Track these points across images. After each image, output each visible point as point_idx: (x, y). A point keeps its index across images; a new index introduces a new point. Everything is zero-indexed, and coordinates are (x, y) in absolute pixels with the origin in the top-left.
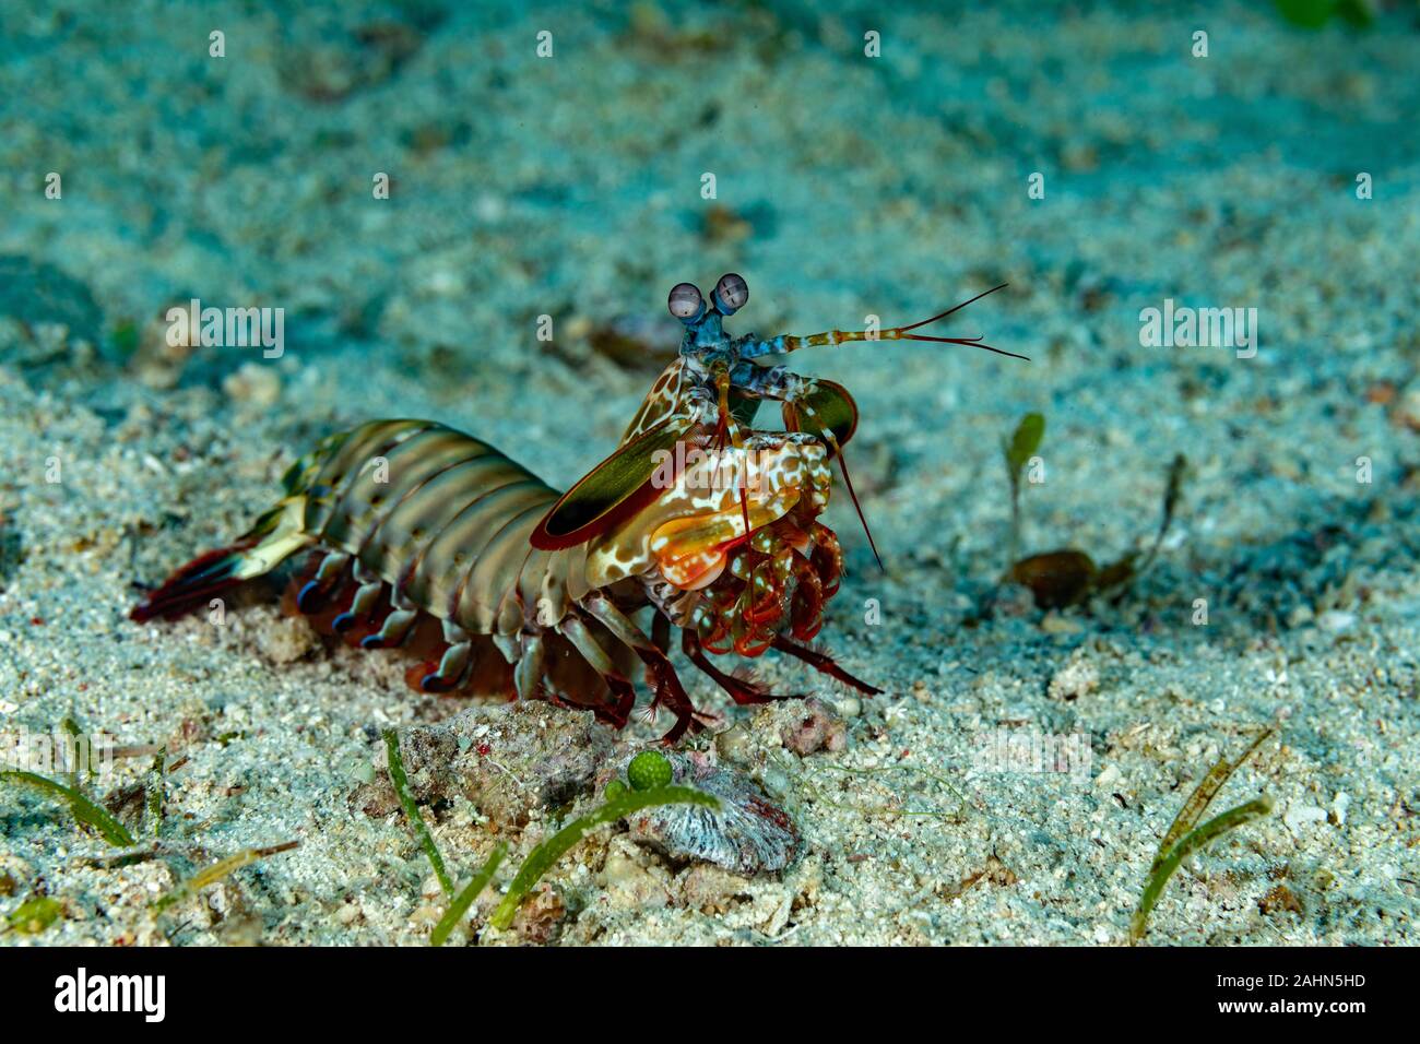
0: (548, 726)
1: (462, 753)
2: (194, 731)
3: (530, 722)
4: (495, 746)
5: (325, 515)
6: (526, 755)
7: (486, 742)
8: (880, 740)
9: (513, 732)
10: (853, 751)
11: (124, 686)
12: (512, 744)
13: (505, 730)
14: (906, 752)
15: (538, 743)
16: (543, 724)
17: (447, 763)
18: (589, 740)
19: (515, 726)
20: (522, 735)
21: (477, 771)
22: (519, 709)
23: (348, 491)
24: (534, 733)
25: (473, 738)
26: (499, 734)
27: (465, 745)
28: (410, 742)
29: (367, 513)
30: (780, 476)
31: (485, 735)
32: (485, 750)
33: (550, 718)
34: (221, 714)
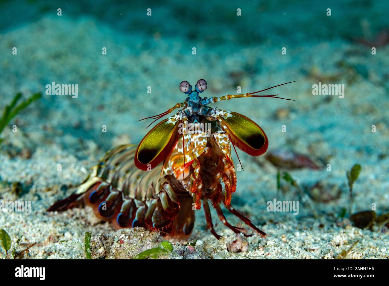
0: (144, 236)
1: (115, 243)
2: (52, 239)
3: (138, 234)
4: (125, 241)
5: (102, 171)
6: (135, 244)
7: (123, 240)
8: (260, 250)
9: (132, 237)
10: (250, 252)
11: (38, 227)
12: (131, 241)
13: (129, 236)
14: (268, 254)
15: (139, 241)
16: (142, 235)
17: (110, 246)
18: (157, 241)
19: (133, 235)
20: (135, 238)
21: (119, 249)
22: (135, 230)
23: (109, 163)
24: (139, 237)
25: (119, 238)
26: (127, 237)
27: (116, 240)
28: (98, 238)
29: (114, 169)
30: (197, 142)
31: (123, 238)
32: (122, 242)
33: (145, 233)
34: (64, 235)
